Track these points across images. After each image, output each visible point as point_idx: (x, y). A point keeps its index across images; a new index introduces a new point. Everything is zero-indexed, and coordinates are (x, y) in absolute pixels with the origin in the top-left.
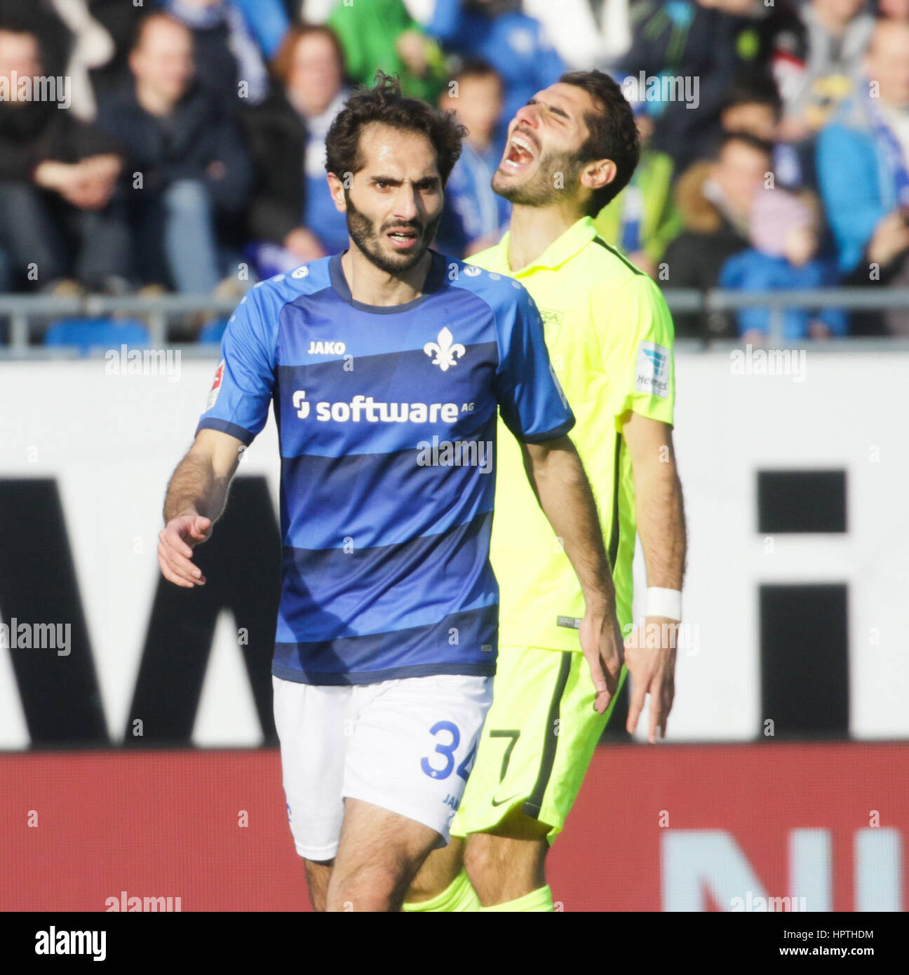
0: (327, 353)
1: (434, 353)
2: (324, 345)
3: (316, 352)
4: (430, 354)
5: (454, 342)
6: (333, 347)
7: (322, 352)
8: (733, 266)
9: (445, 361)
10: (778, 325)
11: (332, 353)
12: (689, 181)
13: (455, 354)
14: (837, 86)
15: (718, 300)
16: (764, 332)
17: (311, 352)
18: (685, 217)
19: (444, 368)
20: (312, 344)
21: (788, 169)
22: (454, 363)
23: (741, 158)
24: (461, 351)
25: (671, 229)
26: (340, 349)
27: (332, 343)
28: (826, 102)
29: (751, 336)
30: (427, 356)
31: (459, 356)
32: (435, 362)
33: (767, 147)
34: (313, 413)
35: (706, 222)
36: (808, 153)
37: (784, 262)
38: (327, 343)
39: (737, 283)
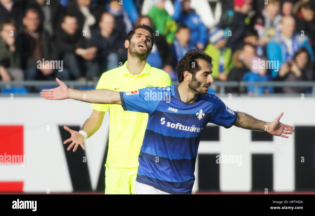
0: (173, 111)
1: (198, 115)
2: (172, 109)
3: (170, 110)
4: (197, 115)
5: (203, 113)
6: (175, 110)
7: (171, 110)
8: (246, 75)
9: (200, 117)
10: (257, 91)
11: (174, 111)
12: (235, 55)
13: (202, 115)
14: (272, 32)
15: (242, 84)
16: (253, 92)
17: (168, 109)
18: (235, 64)
19: (200, 119)
20: (169, 108)
21: (260, 52)
22: (202, 118)
23: (248, 50)
24: (204, 115)
25: (231, 66)
26: (176, 110)
27: (174, 109)
28: (269, 36)
29: (250, 93)
30: (196, 116)
31: (203, 116)
32: (198, 117)
33: (255, 47)
34: (166, 124)
35: (239, 65)
36: (265, 48)
37: (258, 75)
38: (173, 109)
39: (247, 80)
